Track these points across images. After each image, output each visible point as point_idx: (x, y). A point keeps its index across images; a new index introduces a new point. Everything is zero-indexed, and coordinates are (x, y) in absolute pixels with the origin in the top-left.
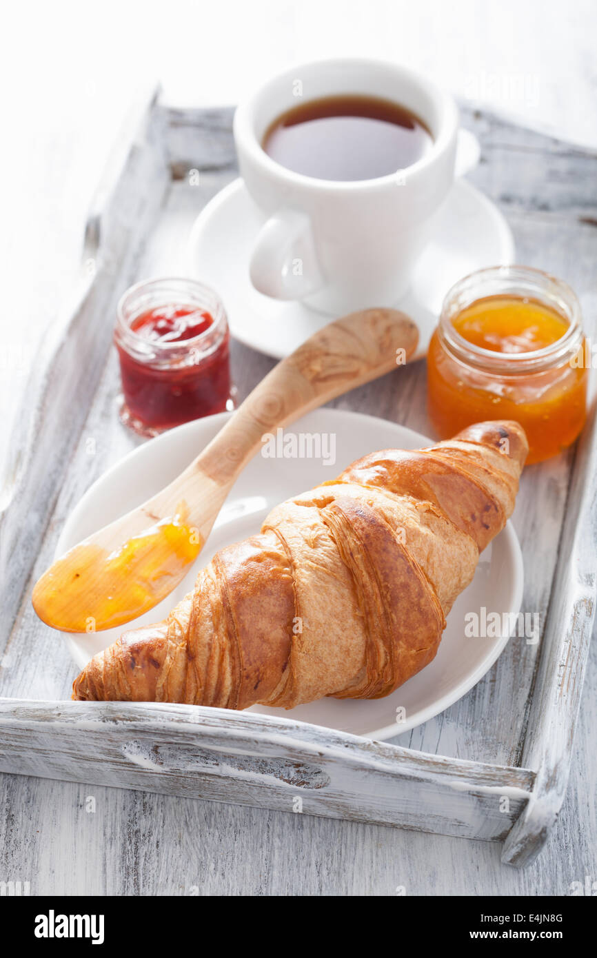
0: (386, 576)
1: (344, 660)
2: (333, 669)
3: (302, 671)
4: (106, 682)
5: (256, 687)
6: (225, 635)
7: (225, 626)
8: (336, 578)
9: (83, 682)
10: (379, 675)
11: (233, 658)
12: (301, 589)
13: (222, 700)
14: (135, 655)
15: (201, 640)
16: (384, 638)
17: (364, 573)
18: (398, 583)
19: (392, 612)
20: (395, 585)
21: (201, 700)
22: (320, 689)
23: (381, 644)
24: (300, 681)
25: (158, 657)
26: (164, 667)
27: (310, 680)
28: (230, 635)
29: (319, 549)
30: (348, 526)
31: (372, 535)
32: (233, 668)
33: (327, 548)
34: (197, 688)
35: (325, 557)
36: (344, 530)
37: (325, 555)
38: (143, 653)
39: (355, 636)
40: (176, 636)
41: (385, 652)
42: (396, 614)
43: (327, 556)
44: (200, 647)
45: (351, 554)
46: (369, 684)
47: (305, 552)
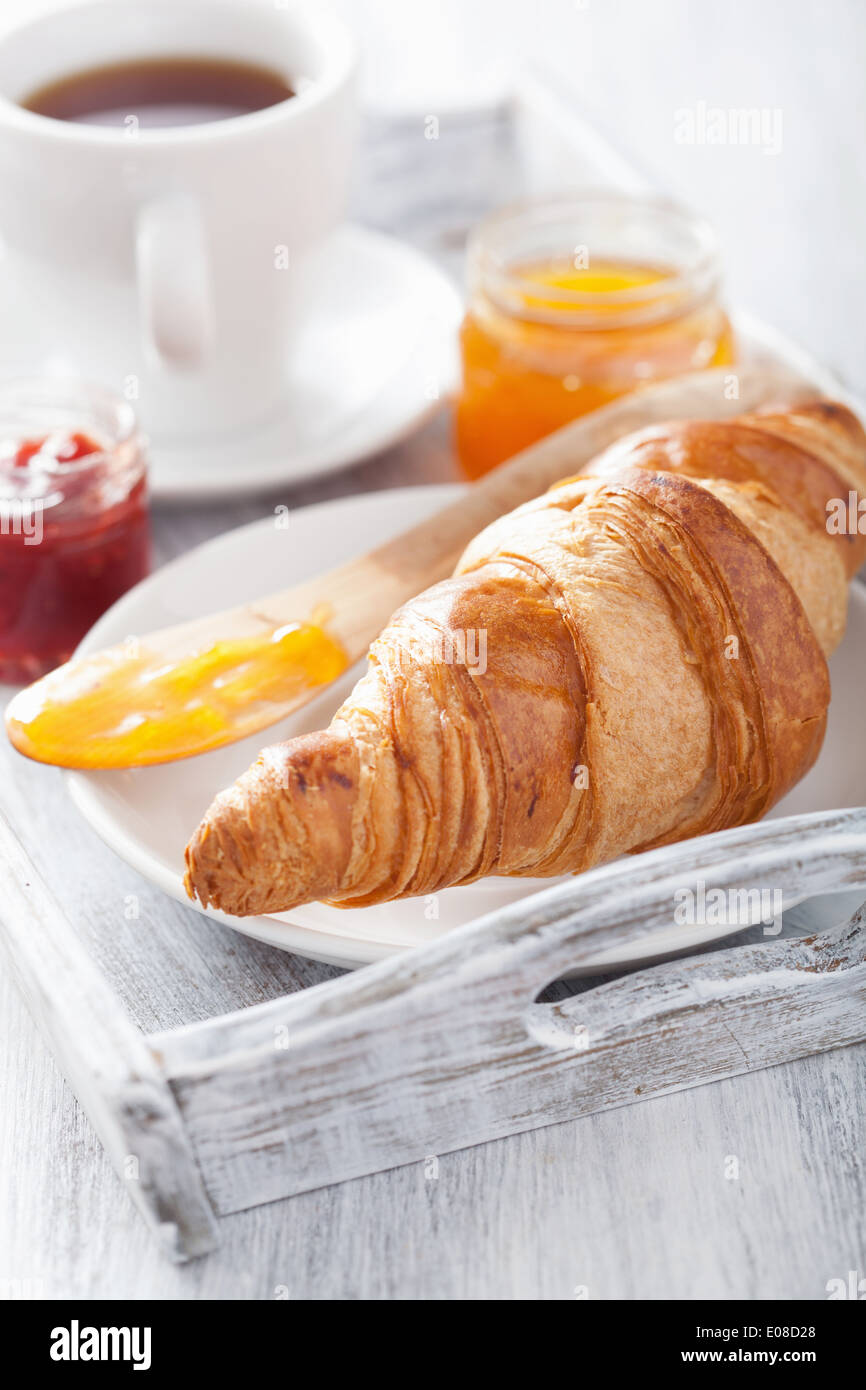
0: (736, 572)
1: (679, 749)
2: (661, 768)
3: (608, 771)
4: (257, 826)
5: (530, 813)
6: (464, 714)
7: (461, 697)
8: (639, 597)
9: (208, 839)
10: (740, 776)
11: (488, 751)
12: (583, 618)
13: (474, 840)
14: (302, 769)
15: (419, 729)
16: (744, 698)
17: (694, 575)
18: (758, 586)
19: (755, 641)
20: (753, 589)
21: (436, 844)
22: (640, 815)
23: (739, 708)
24: (606, 794)
25: (346, 768)
26: (361, 785)
27: (625, 792)
28: (472, 711)
29: (596, 556)
30: (643, 504)
31: (693, 508)
32: (491, 770)
33: (610, 552)
34: (428, 817)
35: (612, 566)
36: (638, 512)
37: (610, 563)
38: (317, 762)
39: (692, 700)
40: (368, 732)
41: (750, 727)
42: (761, 644)
43: (615, 564)
44: (421, 740)
45: (663, 548)
46: (722, 802)
47: (572, 565)
